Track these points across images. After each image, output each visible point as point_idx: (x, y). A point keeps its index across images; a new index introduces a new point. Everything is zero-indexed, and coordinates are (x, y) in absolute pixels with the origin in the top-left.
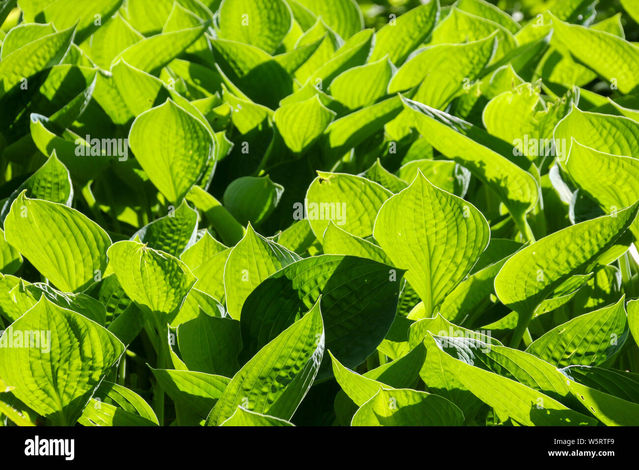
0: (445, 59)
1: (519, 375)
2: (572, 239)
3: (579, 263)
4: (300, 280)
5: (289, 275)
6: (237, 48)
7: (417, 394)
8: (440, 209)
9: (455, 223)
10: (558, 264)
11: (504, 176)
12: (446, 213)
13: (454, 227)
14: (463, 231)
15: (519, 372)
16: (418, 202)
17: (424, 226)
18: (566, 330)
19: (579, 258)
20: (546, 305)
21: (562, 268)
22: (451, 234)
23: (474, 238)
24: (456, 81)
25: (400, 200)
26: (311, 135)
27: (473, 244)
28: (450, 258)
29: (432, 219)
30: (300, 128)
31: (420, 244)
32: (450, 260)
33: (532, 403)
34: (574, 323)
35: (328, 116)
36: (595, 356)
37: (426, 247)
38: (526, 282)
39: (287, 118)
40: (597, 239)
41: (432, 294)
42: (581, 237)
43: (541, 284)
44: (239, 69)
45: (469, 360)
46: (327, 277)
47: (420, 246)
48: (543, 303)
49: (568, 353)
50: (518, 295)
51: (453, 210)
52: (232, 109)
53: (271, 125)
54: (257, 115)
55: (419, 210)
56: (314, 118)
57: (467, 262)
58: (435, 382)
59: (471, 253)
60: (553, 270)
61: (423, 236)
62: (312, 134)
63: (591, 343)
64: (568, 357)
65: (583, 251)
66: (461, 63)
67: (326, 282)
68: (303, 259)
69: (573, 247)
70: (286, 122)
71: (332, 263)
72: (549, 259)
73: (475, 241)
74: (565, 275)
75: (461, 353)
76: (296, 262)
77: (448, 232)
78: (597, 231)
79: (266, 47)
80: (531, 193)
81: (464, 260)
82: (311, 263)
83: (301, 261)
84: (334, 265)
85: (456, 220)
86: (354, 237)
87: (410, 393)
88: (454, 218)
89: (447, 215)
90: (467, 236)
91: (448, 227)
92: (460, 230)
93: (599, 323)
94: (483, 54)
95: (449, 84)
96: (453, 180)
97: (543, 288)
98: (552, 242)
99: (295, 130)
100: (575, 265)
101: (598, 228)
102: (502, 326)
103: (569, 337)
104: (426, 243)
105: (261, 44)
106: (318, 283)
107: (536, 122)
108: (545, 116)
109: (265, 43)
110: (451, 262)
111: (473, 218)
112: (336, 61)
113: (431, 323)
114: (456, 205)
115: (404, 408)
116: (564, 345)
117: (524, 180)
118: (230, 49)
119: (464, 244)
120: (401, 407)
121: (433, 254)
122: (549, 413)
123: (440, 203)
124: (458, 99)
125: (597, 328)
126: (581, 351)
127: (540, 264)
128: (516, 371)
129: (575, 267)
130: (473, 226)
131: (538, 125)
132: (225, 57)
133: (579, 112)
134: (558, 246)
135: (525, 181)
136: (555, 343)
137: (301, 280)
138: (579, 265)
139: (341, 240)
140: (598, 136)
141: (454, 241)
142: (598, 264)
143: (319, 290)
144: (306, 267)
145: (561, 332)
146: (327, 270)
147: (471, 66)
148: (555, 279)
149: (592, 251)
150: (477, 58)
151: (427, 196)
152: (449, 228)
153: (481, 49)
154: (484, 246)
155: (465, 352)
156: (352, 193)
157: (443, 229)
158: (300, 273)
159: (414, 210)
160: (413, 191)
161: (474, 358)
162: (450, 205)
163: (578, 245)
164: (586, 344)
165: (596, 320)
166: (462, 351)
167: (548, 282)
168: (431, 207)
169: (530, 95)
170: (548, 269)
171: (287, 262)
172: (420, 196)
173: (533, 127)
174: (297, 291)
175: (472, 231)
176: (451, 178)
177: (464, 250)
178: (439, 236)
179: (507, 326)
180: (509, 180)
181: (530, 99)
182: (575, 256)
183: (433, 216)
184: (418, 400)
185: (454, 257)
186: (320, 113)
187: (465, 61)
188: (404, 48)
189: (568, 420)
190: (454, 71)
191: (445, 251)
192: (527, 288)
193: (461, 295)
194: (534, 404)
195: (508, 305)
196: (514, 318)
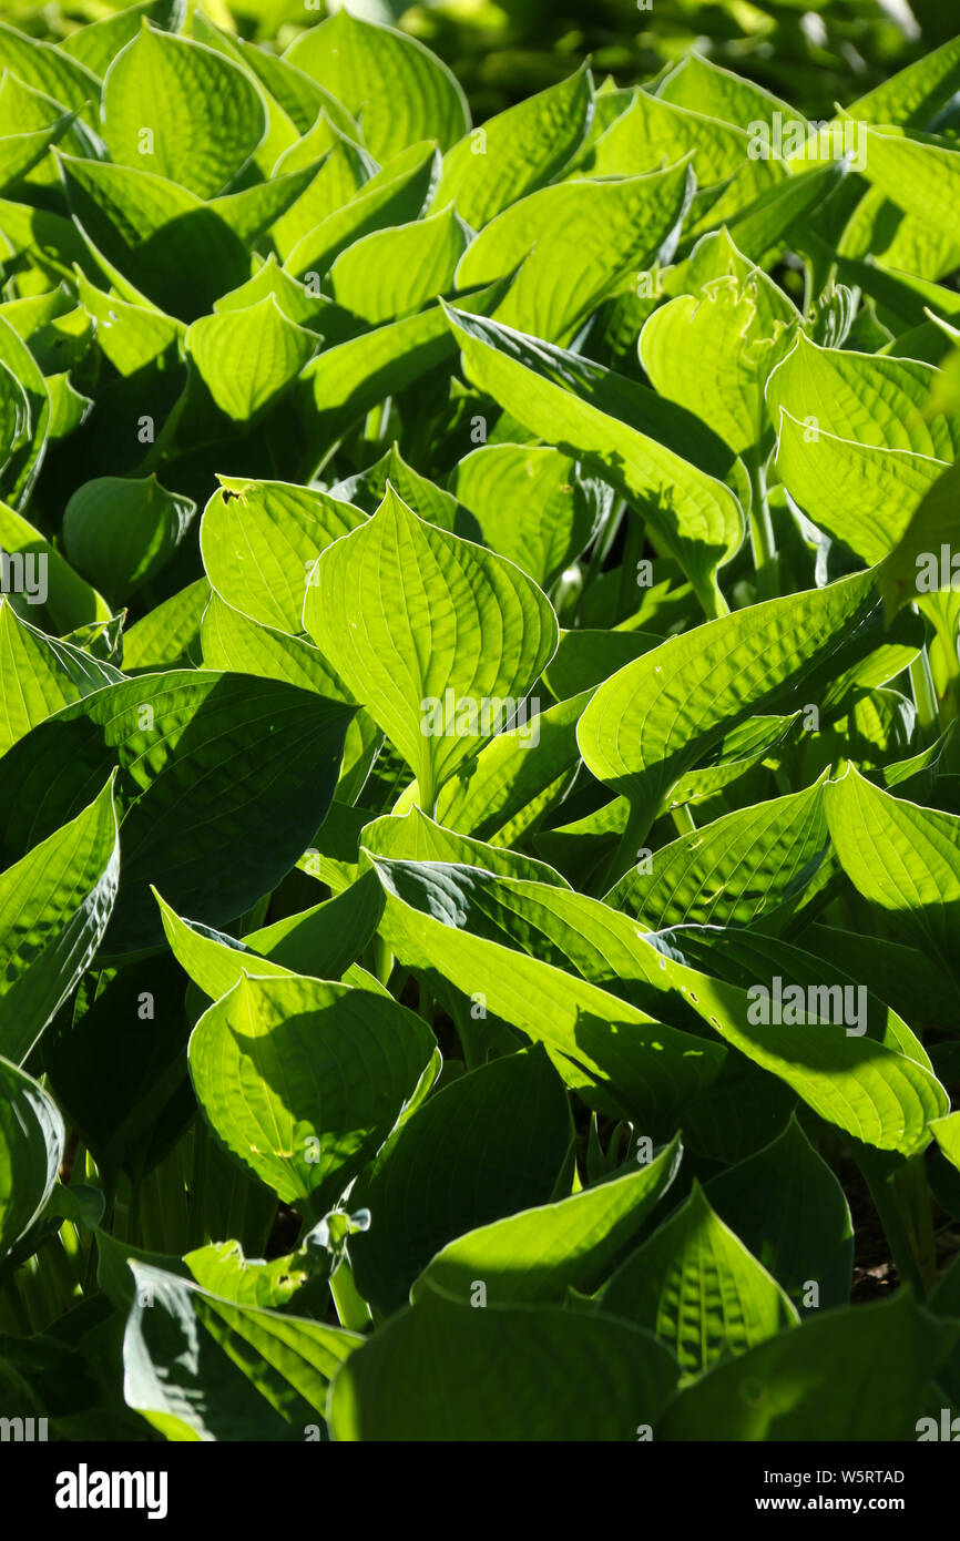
0: (577, 214)
1: (570, 944)
2: (741, 639)
3: (759, 691)
4: (122, 726)
5: (95, 715)
6: (124, 180)
7: (325, 987)
8: (437, 573)
9: (473, 603)
10: (711, 693)
11: (665, 487)
12: (452, 580)
13: (472, 611)
14: (494, 620)
15: (568, 937)
16: (389, 556)
17: (404, 608)
18: (704, 843)
19: (759, 681)
20: (694, 784)
21: (721, 702)
22: (466, 627)
23: (521, 636)
24: (603, 265)
25: (351, 551)
26: (268, 382)
27: (519, 649)
28: (469, 678)
29: (420, 594)
30: (239, 368)
31: (400, 648)
32: (470, 683)
33: (578, 1008)
34: (723, 827)
35: (302, 341)
36: (764, 901)
37: (413, 655)
38: (643, 732)
39: (213, 344)
40: (797, 639)
41: (433, 757)
42: (760, 635)
43: (675, 737)
44: (129, 227)
45: (454, 912)
46: (183, 718)
47: (399, 652)
48: (684, 779)
49: (707, 893)
50: (628, 761)
51: (466, 572)
52: (95, 322)
53: (183, 357)
54: (153, 334)
55: (390, 573)
56: (269, 347)
57: (509, 688)
58: (413, 955)
59: (516, 668)
60: (702, 708)
61: (404, 631)
62: (271, 380)
63: (758, 871)
64: (707, 901)
65: (765, 664)
66: (612, 225)
67: (182, 731)
68: (130, 678)
69: (742, 657)
70: (211, 354)
71: (194, 688)
72: (692, 683)
73: (524, 643)
74: (729, 717)
75: (436, 896)
76: (112, 684)
77: (459, 623)
78: (796, 623)
79: (207, 178)
80: (726, 524)
81: (500, 683)
82: (147, 688)
83: (124, 683)
84: (199, 693)
85: (476, 596)
86: (266, 630)
87: (308, 987)
88: (471, 593)
89: (453, 585)
90: (504, 631)
91: (456, 610)
92: (486, 618)
93: (775, 828)
94: (661, 204)
95: (588, 271)
96: (572, 490)
97: (682, 745)
98: (696, 646)
99: (230, 371)
100: (749, 695)
101: (799, 615)
102: (599, 827)
103: (711, 858)
104: (412, 645)
105: (196, 169)
106: (165, 732)
107: (752, 364)
108: (768, 351)
109: (204, 167)
110: (471, 688)
111: (514, 593)
112: (351, 213)
113: (399, 825)
114: (474, 563)
115: (295, 1018)
116: (700, 875)
117: (708, 497)
118: (109, 183)
119: (498, 649)
120: (288, 1015)
121: (429, 669)
122: (614, 1030)
123: (437, 558)
124: (613, 303)
125: (771, 839)
126: (735, 888)
127: (672, 692)
128: (563, 936)
129: (749, 700)
130: (515, 608)
131: (755, 369)
132: (98, 200)
133: (813, 347)
134: (710, 654)
135: (712, 499)
136: (680, 871)
137: (125, 724)
138: (758, 696)
139: (236, 635)
140: (855, 402)
141: (474, 641)
142: (854, 685)
143: (167, 747)
144: (136, 697)
145: (694, 847)
146: (183, 703)
147: (635, 232)
148: (709, 727)
149: (786, 666)
150: (648, 213)
151: (408, 543)
152: (461, 614)
153: (657, 194)
154: (546, 652)
155: (447, 893)
156: (296, 525)
157: (447, 615)
158: (122, 709)
159: (381, 573)
160: (378, 532)
161: (468, 907)
162: (461, 562)
163: (754, 652)
164: (745, 873)
165: (768, 822)
166: (440, 891)
167: (693, 732)
168: (416, 568)
169: (736, 303)
170: (689, 703)
171: (92, 685)
172: (391, 542)
173: (744, 375)
174: (115, 749)
175: (515, 621)
176: (567, 486)
177: (498, 663)
178: (440, 632)
179: (609, 828)
180: (676, 495)
181: (736, 311)
182: (748, 677)
183: (422, 587)
184: (326, 1001)
185: (477, 676)
186: (281, 334)
187: (621, 219)
188: (514, 183)
189: (657, 1046)
190: (597, 241)
191: (455, 664)
192: (646, 746)
193: (514, 757)
194: (582, 1011)
195: (607, 780)
196: (623, 811)
